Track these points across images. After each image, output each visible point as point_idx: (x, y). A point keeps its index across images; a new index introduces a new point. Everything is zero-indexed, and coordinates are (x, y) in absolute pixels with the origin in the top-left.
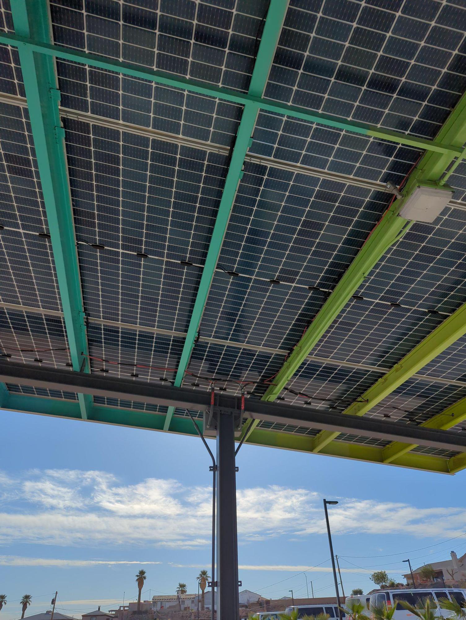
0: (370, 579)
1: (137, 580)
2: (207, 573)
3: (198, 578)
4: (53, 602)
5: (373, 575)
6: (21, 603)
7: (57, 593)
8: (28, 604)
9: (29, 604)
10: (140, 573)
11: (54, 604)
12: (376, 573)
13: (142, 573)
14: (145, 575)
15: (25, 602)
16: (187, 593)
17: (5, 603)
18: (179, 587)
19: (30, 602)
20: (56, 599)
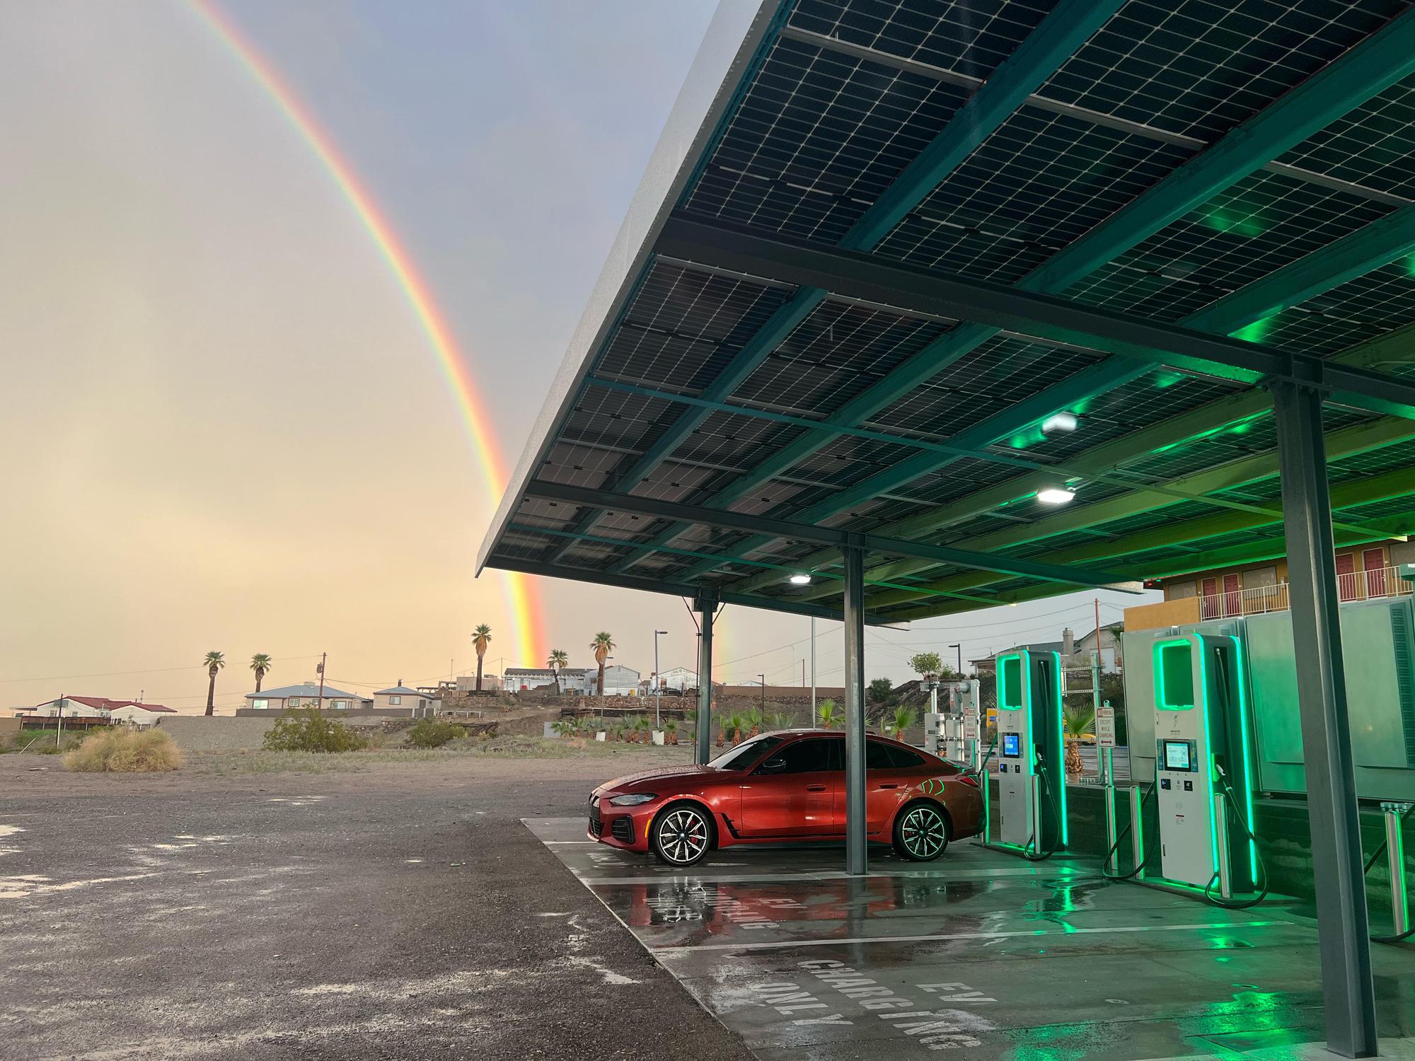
0: (909, 664)
1: (475, 641)
2: (610, 638)
3: (593, 645)
4: (321, 669)
5: (915, 660)
6: (252, 666)
7: (325, 655)
8: (265, 670)
9: (268, 669)
10: (479, 630)
11: (323, 672)
12: (920, 655)
13: (483, 630)
14: (489, 633)
15: (260, 665)
16: (567, 667)
17: (222, 666)
18: (553, 655)
19: (268, 667)
20: (324, 664)
